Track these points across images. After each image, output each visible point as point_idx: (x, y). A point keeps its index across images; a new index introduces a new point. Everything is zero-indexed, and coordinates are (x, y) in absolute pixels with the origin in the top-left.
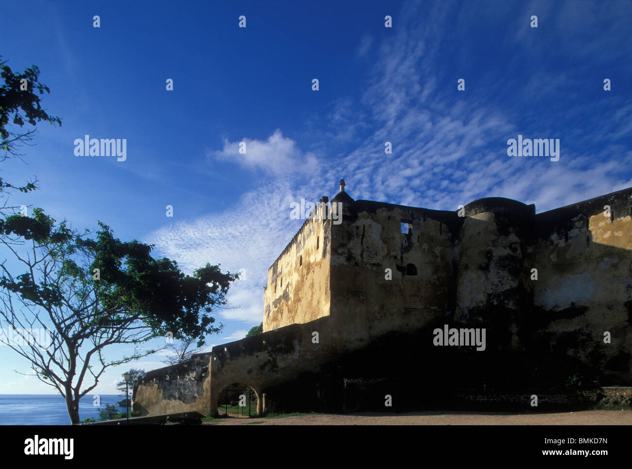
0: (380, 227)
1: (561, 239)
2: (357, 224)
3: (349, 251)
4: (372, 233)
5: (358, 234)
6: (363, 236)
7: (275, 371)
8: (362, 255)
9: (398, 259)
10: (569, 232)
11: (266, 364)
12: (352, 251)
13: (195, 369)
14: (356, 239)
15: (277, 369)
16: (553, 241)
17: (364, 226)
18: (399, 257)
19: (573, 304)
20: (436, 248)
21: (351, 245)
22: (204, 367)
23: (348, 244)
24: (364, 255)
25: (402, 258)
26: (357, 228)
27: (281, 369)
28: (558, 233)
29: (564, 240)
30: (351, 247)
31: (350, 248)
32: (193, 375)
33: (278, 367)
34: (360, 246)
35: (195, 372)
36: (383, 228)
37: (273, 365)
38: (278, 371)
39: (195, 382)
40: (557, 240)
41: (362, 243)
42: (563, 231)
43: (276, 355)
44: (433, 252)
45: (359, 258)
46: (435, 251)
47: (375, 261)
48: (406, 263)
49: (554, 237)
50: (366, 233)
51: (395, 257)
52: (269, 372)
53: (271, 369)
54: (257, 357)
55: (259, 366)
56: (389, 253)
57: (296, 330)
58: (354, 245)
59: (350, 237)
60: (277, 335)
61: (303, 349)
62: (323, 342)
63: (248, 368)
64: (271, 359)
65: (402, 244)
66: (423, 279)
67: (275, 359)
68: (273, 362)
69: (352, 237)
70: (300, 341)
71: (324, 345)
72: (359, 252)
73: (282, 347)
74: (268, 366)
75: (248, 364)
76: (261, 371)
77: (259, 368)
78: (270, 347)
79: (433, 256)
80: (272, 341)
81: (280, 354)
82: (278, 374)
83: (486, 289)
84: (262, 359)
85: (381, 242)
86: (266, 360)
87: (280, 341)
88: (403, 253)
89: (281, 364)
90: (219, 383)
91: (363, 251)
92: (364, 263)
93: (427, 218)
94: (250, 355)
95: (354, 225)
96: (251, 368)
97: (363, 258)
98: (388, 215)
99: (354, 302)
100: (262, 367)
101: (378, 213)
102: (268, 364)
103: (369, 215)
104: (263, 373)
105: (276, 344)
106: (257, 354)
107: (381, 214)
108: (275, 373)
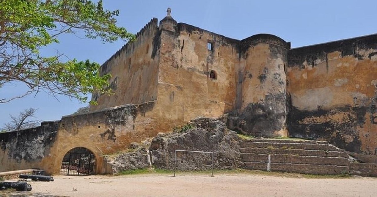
0: (194, 43)
1: (309, 65)
2: (179, 39)
4: (188, 46)
5: (179, 45)
6: (182, 48)
7: (113, 139)
8: (181, 60)
9: (205, 67)
10: (315, 61)
11: (105, 133)
12: (175, 57)
13: (44, 133)
14: (178, 49)
16: (304, 66)
17: (184, 40)
18: (205, 65)
19: (319, 107)
20: (229, 63)
21: (174, 52)
22: (52, 133)
23: (172, 51)
24: (183, 60)
25: (207, 66)
26: (179, 41)
27: (118, 137)
28: (308, 61)
29: (311, 66)
31: (174, 54)
32: (41, 138)
33: (115, 136)
34: (180, 54)
35: (43, 136)
36: (196, 44)
37: (112, 134)
38: (115, 139)
39: (43, 144)
40: (307, 65)
41: (182, 52)
42: (310, 60)
43: (114, 127)
44: (227, 65)
45: (179, 62)
46: (228, 64)
47: (190, 66)
48: (210, 69)
49: (305, 63)
50: (184, 46)
51: (203, 65)
52: (108, 140)
53: (110, 138)
54: (99, 127)
55: (100, 135)
56: (199, 61)
57: (132, 109)
58: (177, 52)
59: (174, 46)
60: (117, 111)
61: (136, 123)
62: (151, 120)
63: (90, 136)
64: (110, 130)
65: (208, 57)
66: (221, 82)
67: (113, 130)
68: (111, 132)
69: (175, 47)
70: (134, 118)
71: (152, 121)
72: (180, 58)
73: (120, 121)
74: (107, 135)
75: (91, 132)
76: (101, 139)
77: (100, 136)
78: (110, 120)
79: (227, 67)
80: (113, 116)
81: (118, 126)
82: (115, 142)
83: (264, 92)
84: (103, 129)
85: (194, 54)
86: (106, 130)
87: (119, 116)
88: (208, 62)
89: (117, 134)
90: (66, 147)
91: (182, 57)
92: (183, 66)
93: (224, 42)
94: (94, 125)
95: (177, 39)
96: (93, 136)
97: (182, 62)
98: (200, 36)
99: (175, 92)
100: (103, 135)
101: (193, 34)
102: (108, 134)
103: (188, 34)
104: (103, 140)
105: (115, 118)
106: (99, 125)
107: (195, 35)
108: (112, 141)
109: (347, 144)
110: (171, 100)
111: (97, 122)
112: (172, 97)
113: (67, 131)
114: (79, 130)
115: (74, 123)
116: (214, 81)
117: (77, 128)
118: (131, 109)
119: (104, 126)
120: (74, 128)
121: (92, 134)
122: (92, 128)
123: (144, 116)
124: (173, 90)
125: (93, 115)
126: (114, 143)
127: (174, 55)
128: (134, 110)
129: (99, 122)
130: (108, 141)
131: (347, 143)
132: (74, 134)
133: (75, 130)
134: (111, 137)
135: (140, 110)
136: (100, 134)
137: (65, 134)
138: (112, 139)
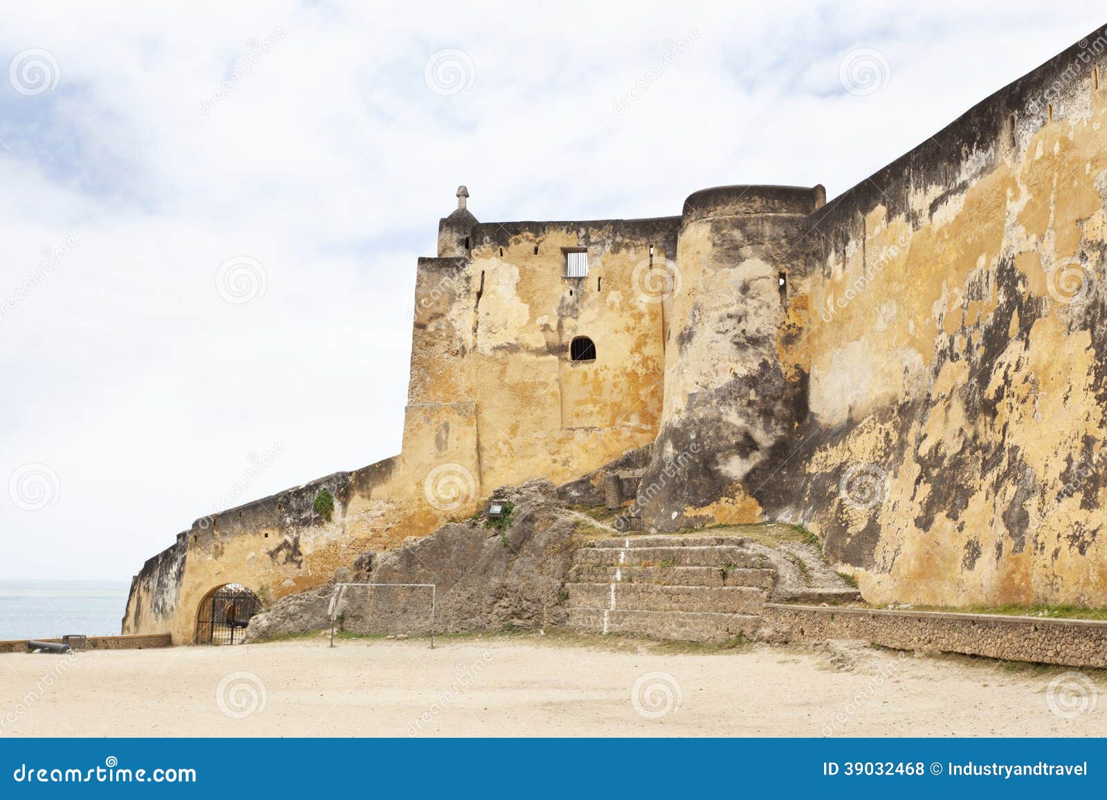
0: (516, 271)
1: (838, 261)
2: (468, 272)
3: (449, 325)
4: (498, 284)
5: (468, 291)
6: (479, 295)
7: (296, 561)
8: (475, 330)
9: (552, 331)
10: (847, 248)
11: (279, 549)
12: (456, 325)
14: (465, 301)
15: (299, 558)
16: (831, 268)
17: (483, 272)
18: (554, 325)
20: (639, 299)
21: (452, 313)
22: (184, 555)
23: (448, 311)
24: (479, 330)
25: (560, 326)
26: (468, 279)
27: (307, 557)
28: (836, 251)
29: (841, 265)
30: (454, 317)
31: (452, 320)
32: (174, 568)
33: (300, 554)
34: (472, 312)
35: (177, 563)
36: (522, 273)
37: (294, 551)
38: (301, 561)
41: (477, 306)
42: (840, 246)
43: (297, 532)
44: (633, 307)
45: (469, 338)
46: (637, 304)
47: (500, 340)
48: (568, 338)
49: (832, 258)
50: (485, 287)
51: (546, 328)
52: (285, 563)
53: (290, 559)
54: (266, 535)
55: (268, 553)
56: (533, 319)
57: (338, 485)
58: (461, 312)
59: (452, 298)
60: (304, 494)
61: (348, 519)
62: (387, 506)
63: (249, 557)
64: (290, 540)
65: (563, 299)
66: (608, 366)
67: (296, 540)
68: (292, 544)
69: (457, 299)
70: (345, 505)
71: (389, 510)
72: (470, 324)
73: (311, 517)
74: (283, 554)
75: (249, 549)
76: (270, 561)
77: (268, 556)
78: (290, 517)
79: (633, 315)
80: (294, 506)
81: (305, 529)
82: (299, 567)
83: (686, 384)
84: (275, 539)
85: (517, 300)
86: (281, 541)
87: (308, 506)
88: (563, 316)
89: (306, 549)
90: (200, 584)
91: (477, 322)
92: (479, 346)
93: (619, 239)
94: (255, 533)
95: (463, 274)
96: (253, 558)
97: (476, 336)
98: (534, 245)
99: (451, 425)
100: (273, 554)
101: (513, 245)
102: (284, 550)
103: (495, 250)
104: (273, 565)
105: (300, 511)
106: (266, 531)
107: (521, 245)
108: (295, 566)
109: (849, 540)
110: (440, 448)
111: (261, 525)
112: (444, 437)
113: (203, 550)
114: (224, 545)
115: (215, 532)
116: (583, 367)
117: (222, 543)
118: (335, 486)
119: (277, 533)
120: (216, 543)
121: (253, 554)
122: (251, 540)
123: (369, 499)
124: (446, 419)
125: (253, 510)
126: (298, 571)
127: (453, 322)
128: (344, 486)
129: (264, 525)
130: (285, 566)
131: (849, 535)
132: (216, 557)
133: (217, 547)
134: (292, 557)
135: (358, 484)
136: (267, 551)
137: (198, 557)
138: (293, 561)
